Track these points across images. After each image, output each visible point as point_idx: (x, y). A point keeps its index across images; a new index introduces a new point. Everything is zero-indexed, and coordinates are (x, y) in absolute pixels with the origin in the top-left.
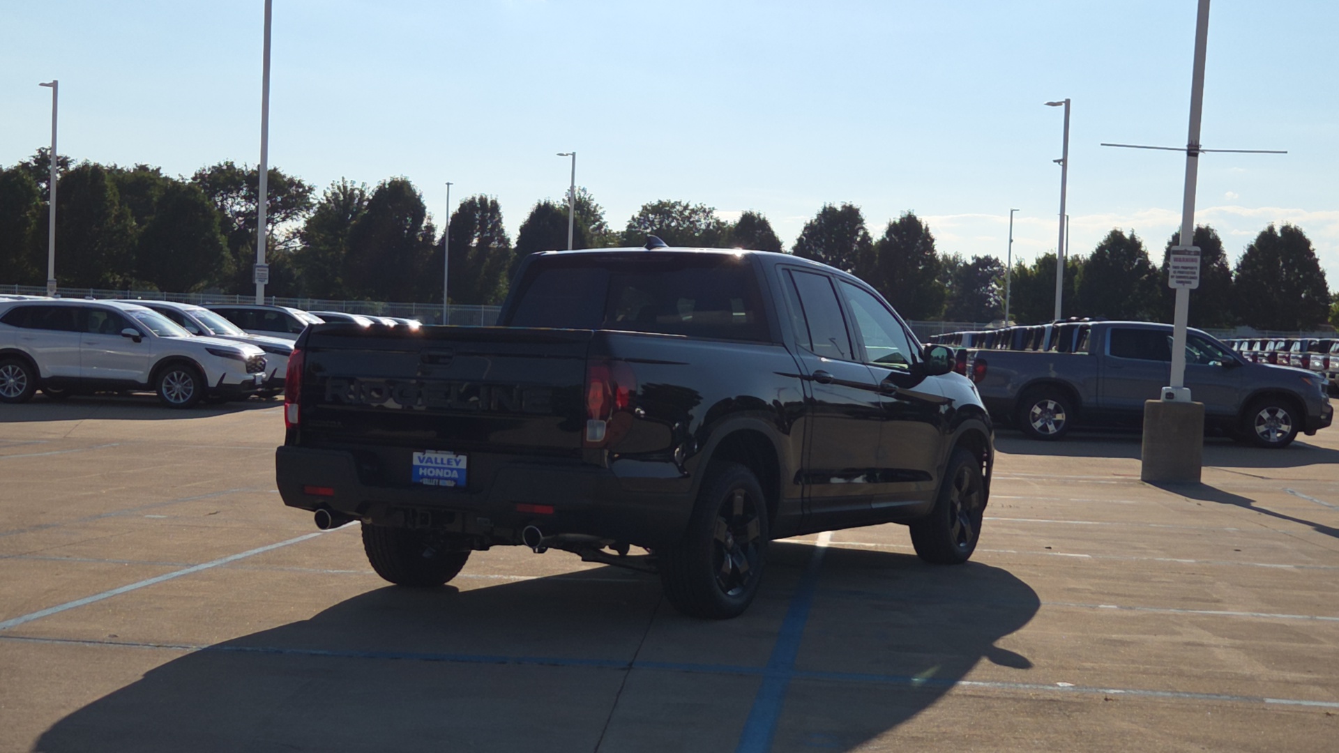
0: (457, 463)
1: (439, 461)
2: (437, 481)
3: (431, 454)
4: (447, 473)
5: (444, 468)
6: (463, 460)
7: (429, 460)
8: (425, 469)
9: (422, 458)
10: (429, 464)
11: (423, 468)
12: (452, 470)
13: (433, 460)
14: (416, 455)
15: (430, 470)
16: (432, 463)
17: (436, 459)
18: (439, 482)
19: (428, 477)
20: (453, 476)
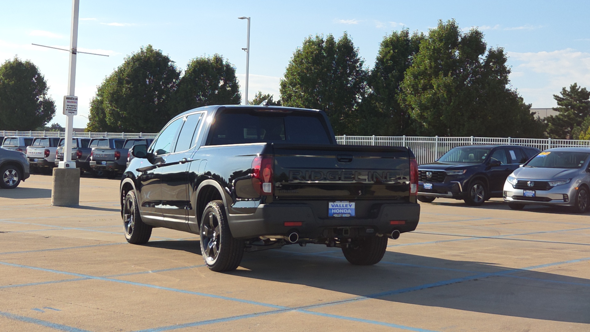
0: (350, 206)
1: (341, 206)
2: (341, 215)
3: (338, 203)
4: (346, 211)
5: (344, 209)
6: (353, 204)
7: (337, 206)
8: (335, 210)
9: (333, 205)
10: (337, 208)
11: (334, 209)
12: (348, 209)
13: (339, 206)
14: (331, 204)
15: (337, 210)
16: (338, 207)
17: (340, 205)
18: (342, 215)
19: (336, 213)
20: (348, 212)
